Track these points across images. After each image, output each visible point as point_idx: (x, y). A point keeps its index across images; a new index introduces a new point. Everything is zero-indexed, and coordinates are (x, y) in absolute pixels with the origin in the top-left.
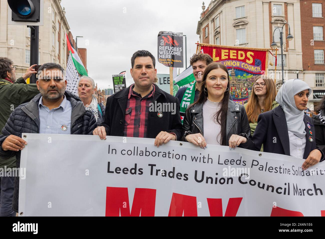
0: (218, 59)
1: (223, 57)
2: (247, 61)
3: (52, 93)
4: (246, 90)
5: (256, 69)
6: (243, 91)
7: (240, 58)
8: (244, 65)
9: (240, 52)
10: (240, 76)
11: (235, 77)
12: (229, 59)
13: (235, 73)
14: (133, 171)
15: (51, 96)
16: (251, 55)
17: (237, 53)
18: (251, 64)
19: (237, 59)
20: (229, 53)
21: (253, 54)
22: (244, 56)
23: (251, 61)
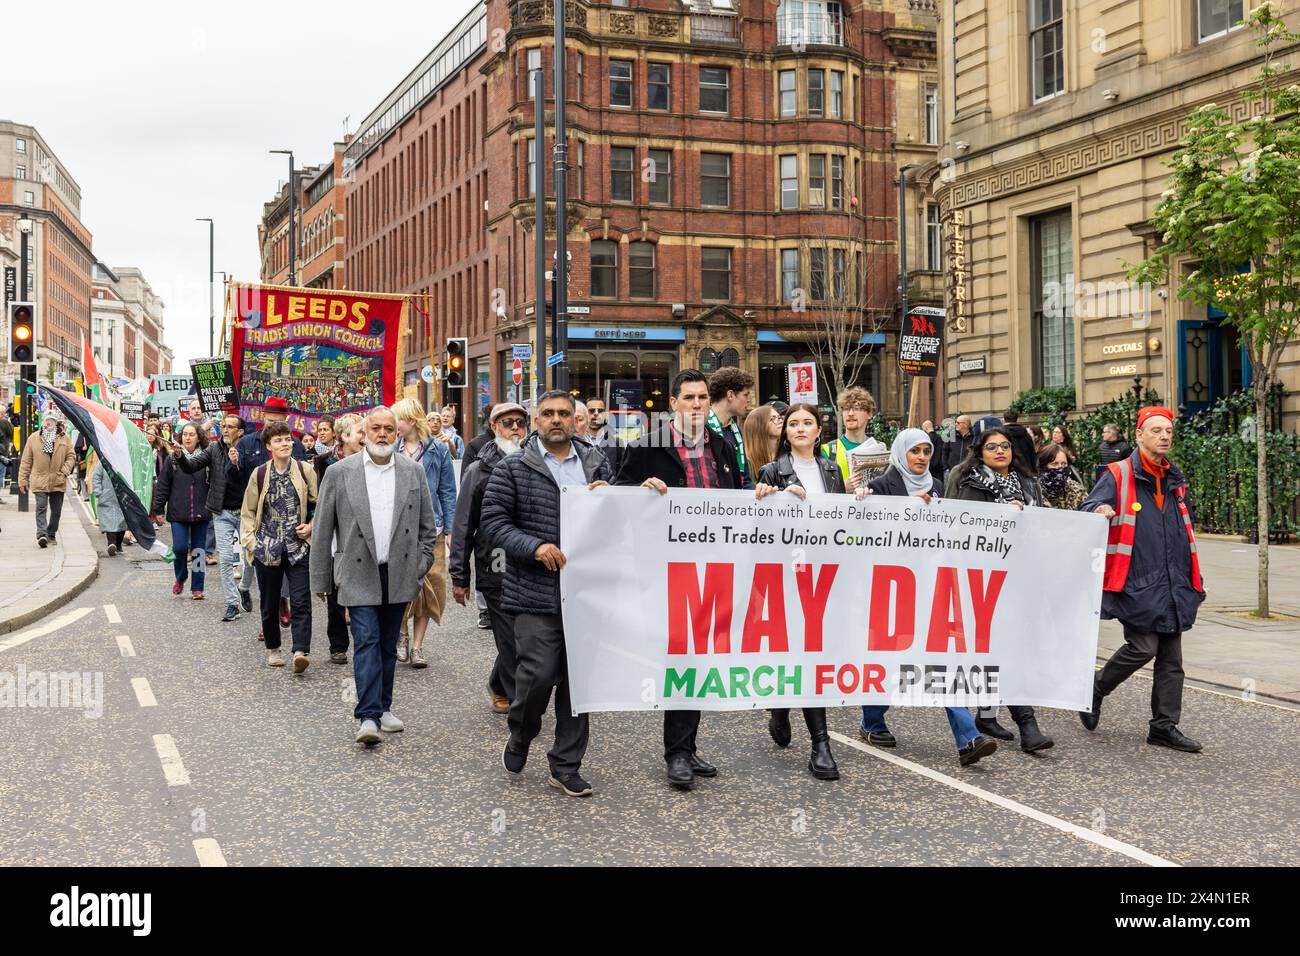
0: (279, 319)
1: (292, 315)
2: (352, 324)
3: (555, 434)
4: (341, 393)
5: (371, 344)
6: (333, 395)
7: (333, 316)
8: (340, 335)
9: (334, 303)
10: (327, 361)
11: (318, 364)
12: (307, 319)
13: (319, 352)
14: (702, 537)
15: (554, 438)
16: (362, 310)
17: (327, 306)
18: (359, 332)
19: (326, 321)
20: (308, 304)
21: (366, 306)
22: (344, 312)
23: (361, 325)
